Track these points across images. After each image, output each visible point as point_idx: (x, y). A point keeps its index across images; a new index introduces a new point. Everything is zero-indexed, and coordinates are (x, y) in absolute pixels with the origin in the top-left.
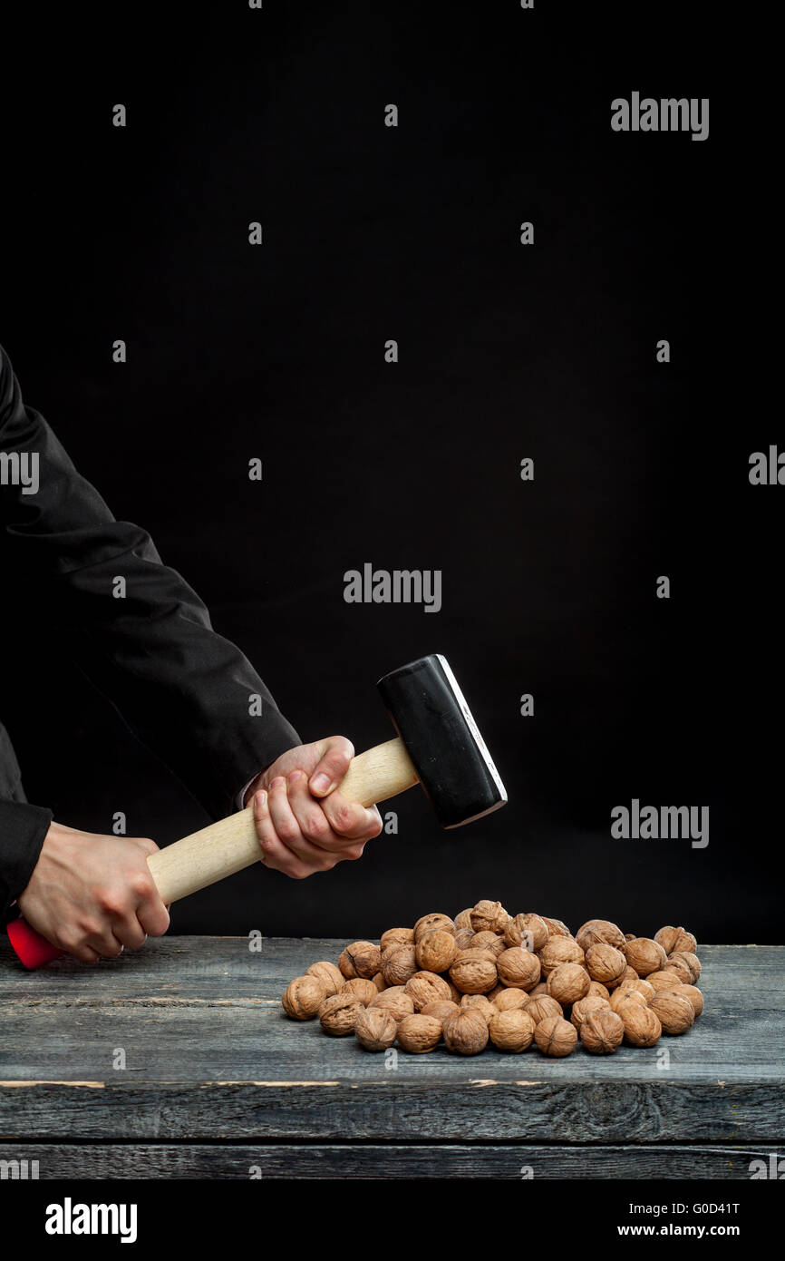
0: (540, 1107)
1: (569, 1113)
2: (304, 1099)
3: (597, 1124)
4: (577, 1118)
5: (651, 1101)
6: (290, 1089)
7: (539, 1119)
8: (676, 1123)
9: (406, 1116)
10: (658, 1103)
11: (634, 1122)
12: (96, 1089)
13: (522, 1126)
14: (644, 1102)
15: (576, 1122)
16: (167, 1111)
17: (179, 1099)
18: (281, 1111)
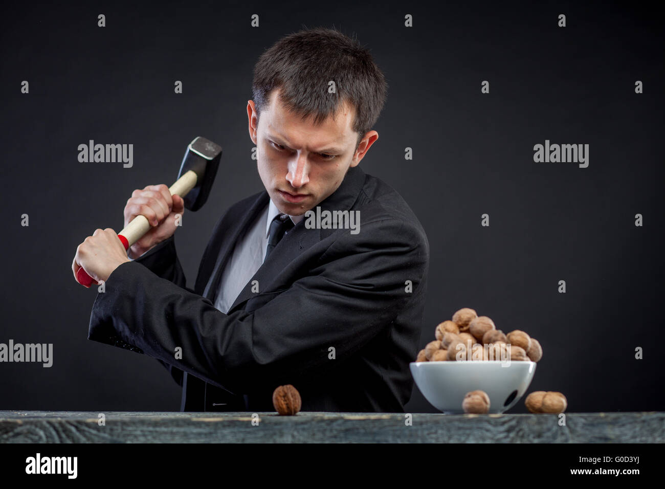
0: (502, 429)
1: (518, 432)
3: (534, 437)
4: (523, 434)
7: (502, 435)
8: (578, 436)
9: (428, 434)
11: (555, 436)
13: (492, 438)
16: (295, 433)
17: (302, 426)
18: (358, 433)
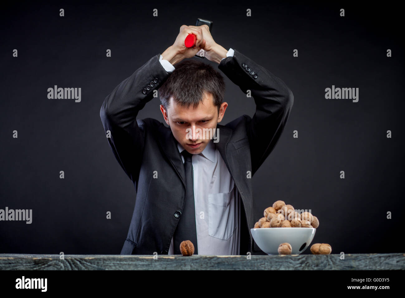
0: (298, 262)
1: (306, 264)
2: (231, 260)
3: (315, 267)
4: (309, 265)
5: (330, 260)
6: (227, 258)
7: (298, 266)
8: (337, 266)
9: (260, 265)
10: (332, 261)
11: (325, 266)
12: (172, 259)
13: (293, 267)
14: (328, 260)
15: (309, 266)
16: (192, 265)
18: (224, 264)
